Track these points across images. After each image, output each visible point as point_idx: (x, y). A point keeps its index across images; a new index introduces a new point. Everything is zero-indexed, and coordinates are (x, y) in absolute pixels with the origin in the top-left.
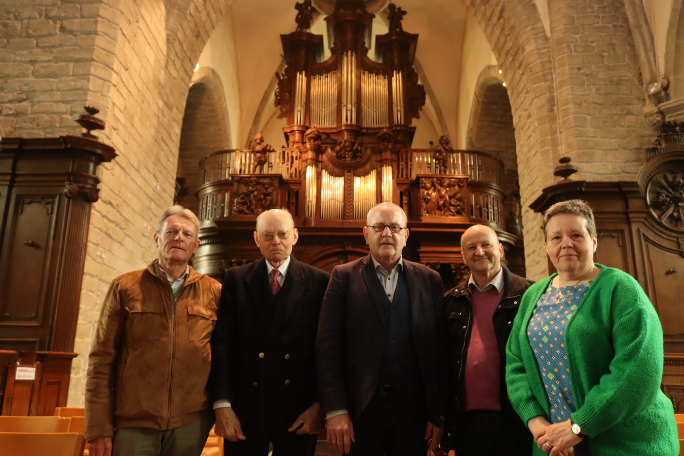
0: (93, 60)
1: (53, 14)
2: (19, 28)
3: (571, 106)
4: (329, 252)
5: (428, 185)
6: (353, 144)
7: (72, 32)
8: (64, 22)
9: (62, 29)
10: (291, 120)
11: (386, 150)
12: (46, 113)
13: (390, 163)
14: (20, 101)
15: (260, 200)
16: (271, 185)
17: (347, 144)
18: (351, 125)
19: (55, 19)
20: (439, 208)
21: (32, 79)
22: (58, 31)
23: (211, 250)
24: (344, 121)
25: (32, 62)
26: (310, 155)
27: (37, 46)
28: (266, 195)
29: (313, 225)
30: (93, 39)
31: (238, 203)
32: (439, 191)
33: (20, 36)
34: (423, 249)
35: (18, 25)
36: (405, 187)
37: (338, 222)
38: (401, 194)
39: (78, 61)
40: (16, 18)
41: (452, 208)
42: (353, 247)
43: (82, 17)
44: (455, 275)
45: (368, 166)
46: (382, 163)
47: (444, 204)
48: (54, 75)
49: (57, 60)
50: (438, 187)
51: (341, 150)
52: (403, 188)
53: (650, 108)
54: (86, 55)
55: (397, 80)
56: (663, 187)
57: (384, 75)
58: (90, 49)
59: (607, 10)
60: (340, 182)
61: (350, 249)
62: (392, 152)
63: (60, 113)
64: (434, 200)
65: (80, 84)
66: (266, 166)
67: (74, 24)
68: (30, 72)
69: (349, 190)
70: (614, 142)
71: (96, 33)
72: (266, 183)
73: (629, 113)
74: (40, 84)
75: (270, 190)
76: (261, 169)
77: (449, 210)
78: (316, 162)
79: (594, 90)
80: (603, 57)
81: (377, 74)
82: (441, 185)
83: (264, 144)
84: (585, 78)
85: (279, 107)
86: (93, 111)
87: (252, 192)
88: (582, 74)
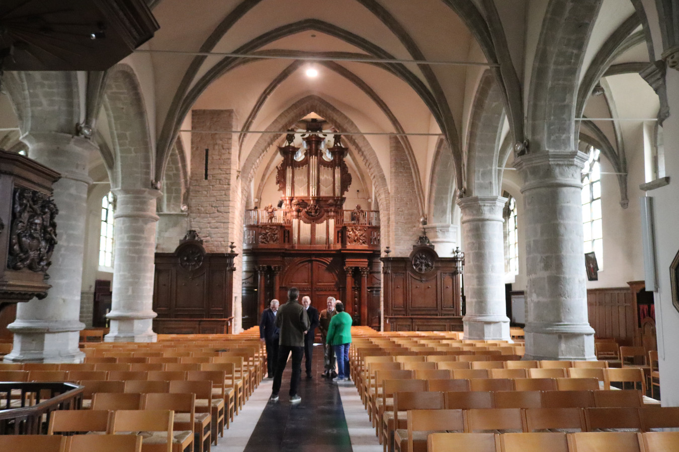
0: (229, 222)
1: (214, 205)
2: (203, 210)
3: (394, 224)
4: (304, 260)
5: (350, 230)
6: (316, 206)
7: (221, 212)
8: (218, 208)
9: (218, 211)
10: (285, 192)
11: (331, 211)
12: (216, 241)
13: (333, 217)
14: (207, 237)
15: (272, 237)
16: (277, 229)
17: (313, 207)
18: (315, 197)
19: (215, 207)
20: (355, 241)
21: (209, 229)
22: (216, 212)
23: (248, 259)
24: (311, 195)
25: (209, 223)
26: (295, 213)
27: (210, 217)
28: (274, 234)
29: (296, 248)
30: (229, 215)
31: (261, 238)
32: (355, 232)
33: (204, 213)
34: (347, 260)
35: (203, 209)
36: (340, 229)
37: (308, 247)
38: (338, 232)
39: (224, 223)
40: (202, 206)
41: (361, 241)
42: (315, 258)
43: (224, 207)
44: (361, 272)
45: (323, 218)
46: (329, 217)
47: (357, 239)
48: (217, 228)
49: (217, 222)
50: (354, 230)
51: (309, 209)
52: (339, 229)
53: (421, 226)
54: (226, 221)
55: (338, 171)
56: (418, 258)
57: (331, 167)
58: (228, 219)
59: (411, 184)
60: (308, 226)
61: (314, 259)
62: (334, 212)
63: (220, 242)
64: (353, 237)
65: (226, 231)
66: (273, 219)
67: (222, 209)
68: (209, 226)
69: (313, 231)
70: (408, 237)
71: (229, 212)
72: (274, 229)
73: (414, 227)
74: (213, 231)
75: (276, 232)
76: (271, 221)
77: (359, 241)
78: (298, 217)
79: (403, 218)
80: (407, 204)
81: (328, 167)
82: (356, 229)
83: (272, 208)
84: (400, 213)
85: (278, 185)
86: (232, 243)
87: (268, 233)
88: (400, 211)
